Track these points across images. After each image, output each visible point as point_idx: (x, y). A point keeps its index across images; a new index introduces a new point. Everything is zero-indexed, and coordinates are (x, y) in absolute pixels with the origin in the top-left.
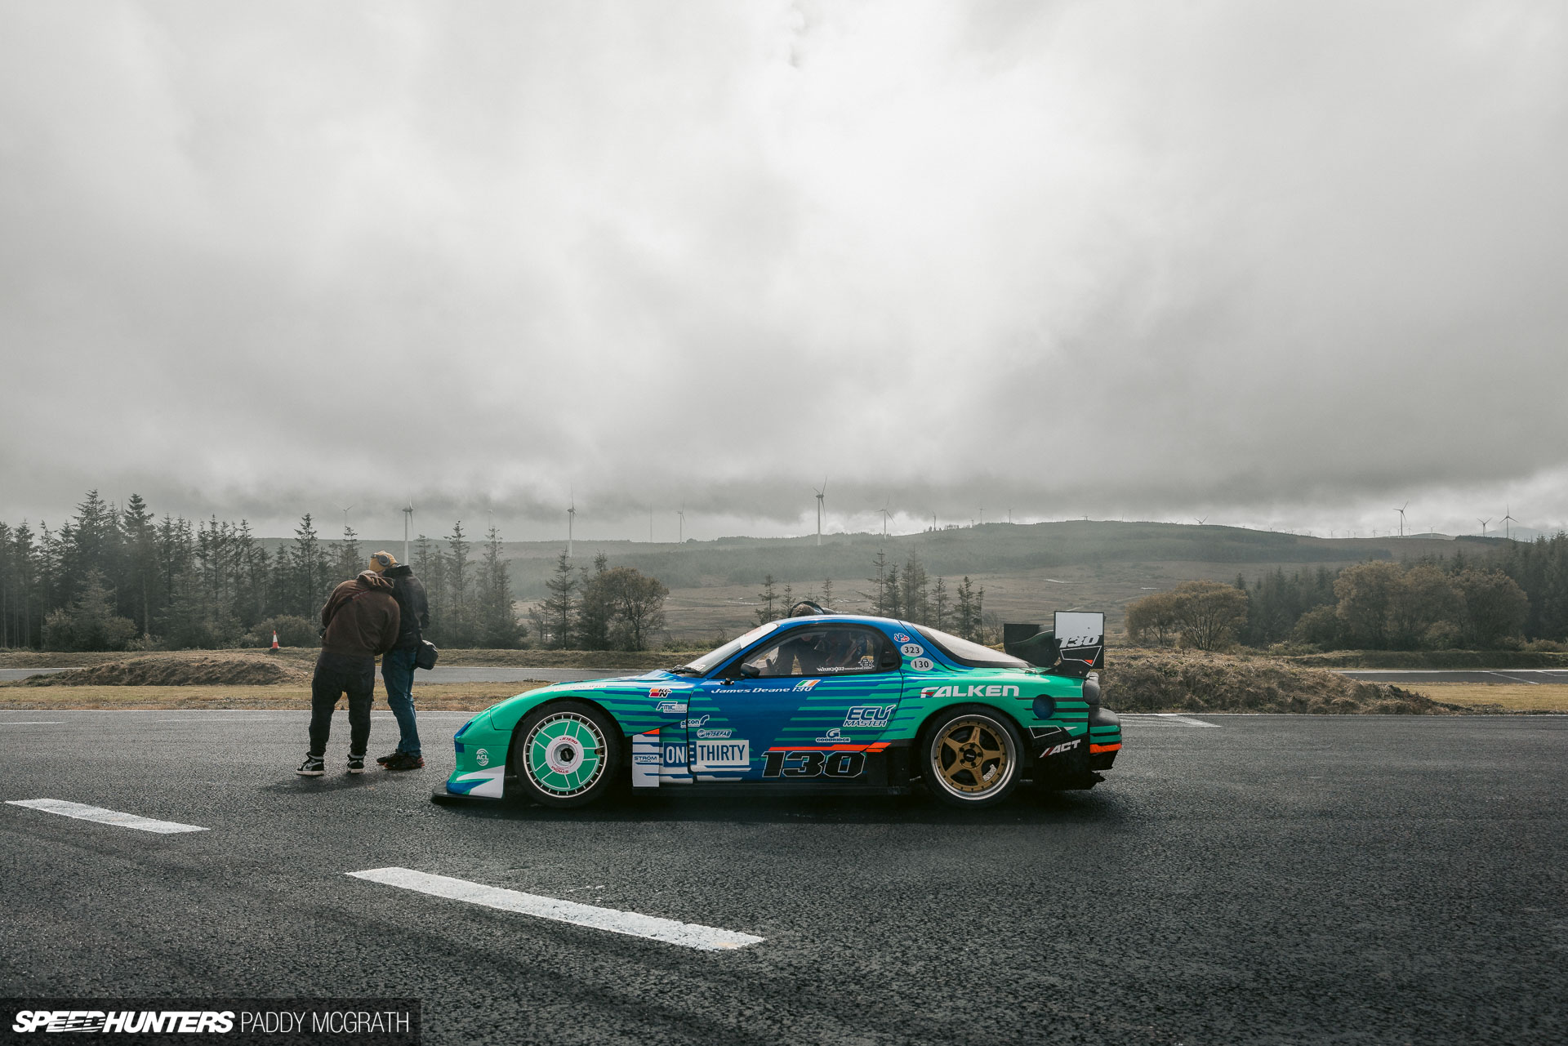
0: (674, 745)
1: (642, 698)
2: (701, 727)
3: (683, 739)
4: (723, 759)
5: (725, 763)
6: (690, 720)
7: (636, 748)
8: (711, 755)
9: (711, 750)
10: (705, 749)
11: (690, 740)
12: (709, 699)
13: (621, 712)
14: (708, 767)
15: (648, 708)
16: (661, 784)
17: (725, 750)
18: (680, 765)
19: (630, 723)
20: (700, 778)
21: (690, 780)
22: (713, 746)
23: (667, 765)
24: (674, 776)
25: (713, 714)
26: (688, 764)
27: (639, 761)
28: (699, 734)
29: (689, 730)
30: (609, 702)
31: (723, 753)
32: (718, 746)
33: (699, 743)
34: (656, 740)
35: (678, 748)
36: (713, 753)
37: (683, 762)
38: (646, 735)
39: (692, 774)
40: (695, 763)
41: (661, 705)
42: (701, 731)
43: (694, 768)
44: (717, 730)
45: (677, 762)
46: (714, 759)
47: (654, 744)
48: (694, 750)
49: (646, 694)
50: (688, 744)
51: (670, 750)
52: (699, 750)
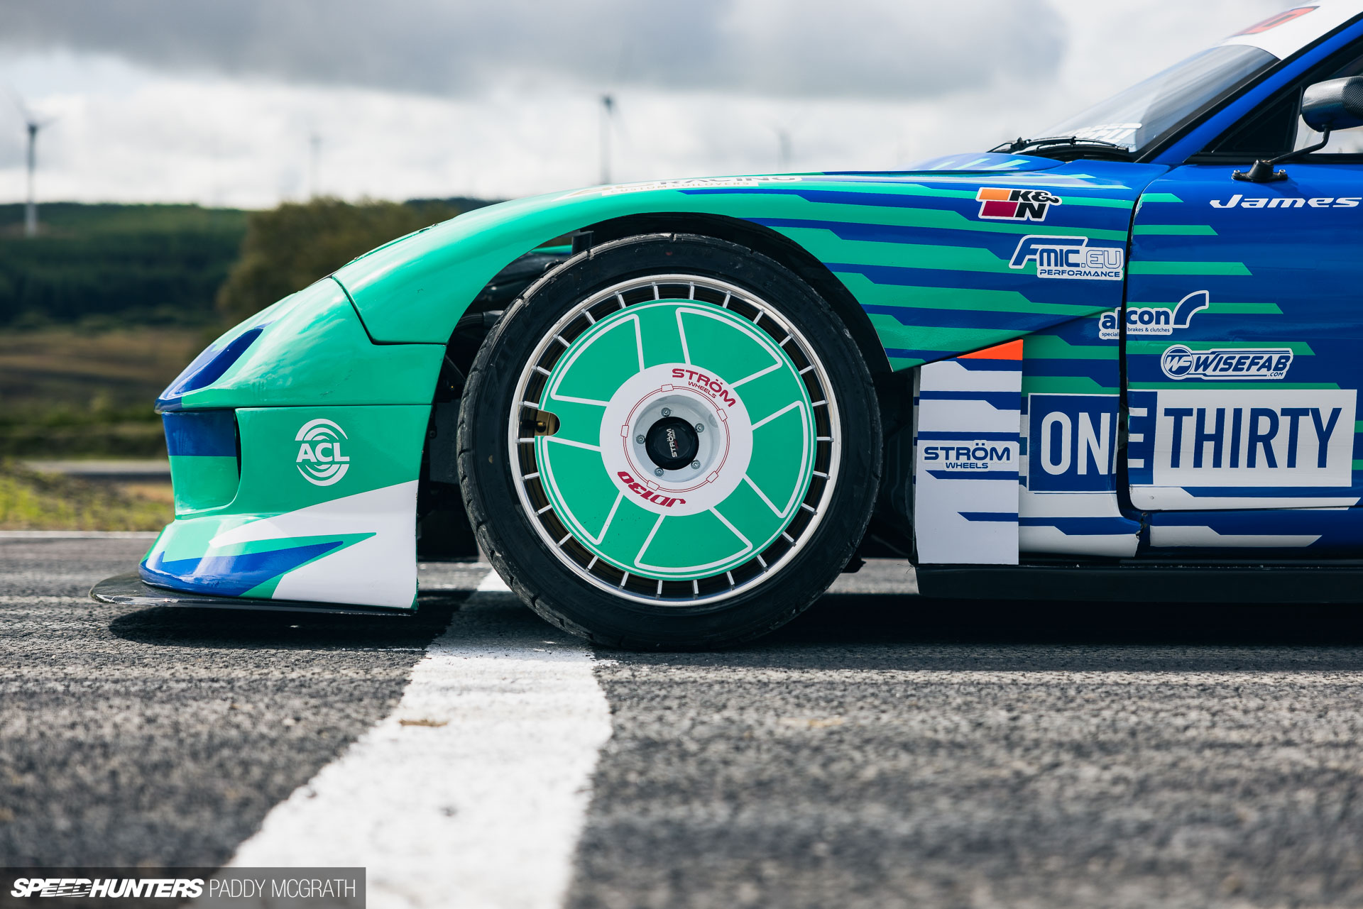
0: (1072, 407)
1: (953, 221)
2: (1177, 335)
3: (1104, 383)
4: (1251, 463)
5: (1261, 476)
6: (1134, 308)
7: (929, 416)
8: (1209, 447)
9: (1210, 428)
10: (1189, 424)
11: (1135, 388)
12: (1207, 230)
13: (879, 275)
14: (1196, 492)
15: (980, 259)
16: (1024, 554)
17: (1264, 425)
18: (1092, 482)
19: (908, 316)
20: (1162, 534)
21: (1126, 543)
22: (1221, 413)
23: (1039, 481)
24: (1070, 526)
25: (1223, 288)
26: (1120, 482)
27: (940, 464)
28: (1167, 365)
29: (1132, 348)
30: (828, 233)
31: (1254, 438)
32: (1238, 413)
33: (1168, 398)
34: (1011, 381)
35: (1084, 418)
36: (1217, 438)
37: (1103, 470)
38: (971, 365)
39: (1135, 519)
40: (1146, 476)
41: (1026, 250)
42: (1179, 353)
43: (1141, 496)
44: (1235, 350)
45: (1082, 470)
46: (1217, 463)
47: (1000, 400)
48: (1147, 426)
49: (968, 209)
50: (1125, 402)
51: (1057, 427)
52: (1164, 426)
